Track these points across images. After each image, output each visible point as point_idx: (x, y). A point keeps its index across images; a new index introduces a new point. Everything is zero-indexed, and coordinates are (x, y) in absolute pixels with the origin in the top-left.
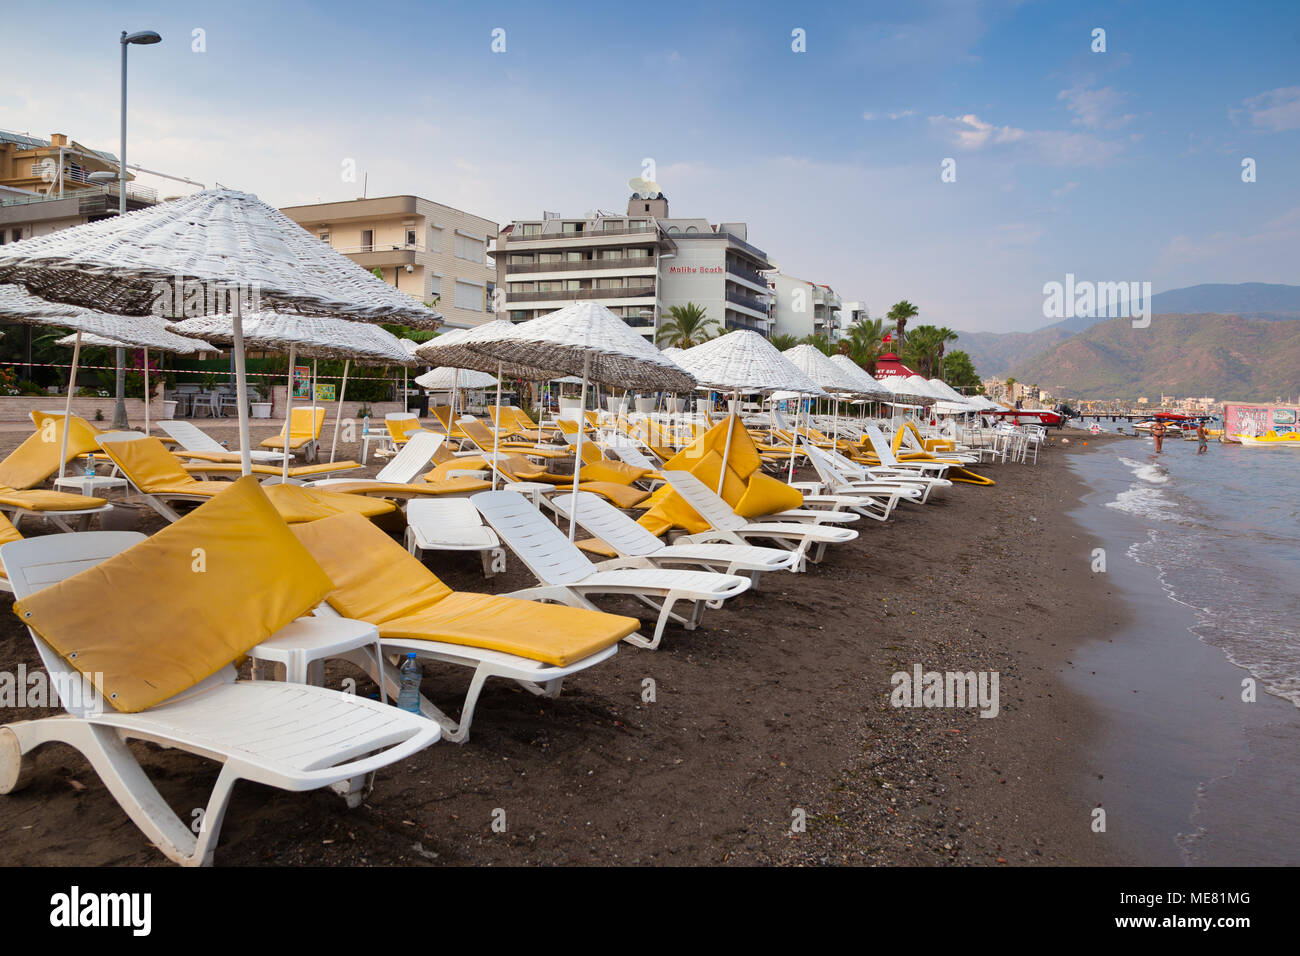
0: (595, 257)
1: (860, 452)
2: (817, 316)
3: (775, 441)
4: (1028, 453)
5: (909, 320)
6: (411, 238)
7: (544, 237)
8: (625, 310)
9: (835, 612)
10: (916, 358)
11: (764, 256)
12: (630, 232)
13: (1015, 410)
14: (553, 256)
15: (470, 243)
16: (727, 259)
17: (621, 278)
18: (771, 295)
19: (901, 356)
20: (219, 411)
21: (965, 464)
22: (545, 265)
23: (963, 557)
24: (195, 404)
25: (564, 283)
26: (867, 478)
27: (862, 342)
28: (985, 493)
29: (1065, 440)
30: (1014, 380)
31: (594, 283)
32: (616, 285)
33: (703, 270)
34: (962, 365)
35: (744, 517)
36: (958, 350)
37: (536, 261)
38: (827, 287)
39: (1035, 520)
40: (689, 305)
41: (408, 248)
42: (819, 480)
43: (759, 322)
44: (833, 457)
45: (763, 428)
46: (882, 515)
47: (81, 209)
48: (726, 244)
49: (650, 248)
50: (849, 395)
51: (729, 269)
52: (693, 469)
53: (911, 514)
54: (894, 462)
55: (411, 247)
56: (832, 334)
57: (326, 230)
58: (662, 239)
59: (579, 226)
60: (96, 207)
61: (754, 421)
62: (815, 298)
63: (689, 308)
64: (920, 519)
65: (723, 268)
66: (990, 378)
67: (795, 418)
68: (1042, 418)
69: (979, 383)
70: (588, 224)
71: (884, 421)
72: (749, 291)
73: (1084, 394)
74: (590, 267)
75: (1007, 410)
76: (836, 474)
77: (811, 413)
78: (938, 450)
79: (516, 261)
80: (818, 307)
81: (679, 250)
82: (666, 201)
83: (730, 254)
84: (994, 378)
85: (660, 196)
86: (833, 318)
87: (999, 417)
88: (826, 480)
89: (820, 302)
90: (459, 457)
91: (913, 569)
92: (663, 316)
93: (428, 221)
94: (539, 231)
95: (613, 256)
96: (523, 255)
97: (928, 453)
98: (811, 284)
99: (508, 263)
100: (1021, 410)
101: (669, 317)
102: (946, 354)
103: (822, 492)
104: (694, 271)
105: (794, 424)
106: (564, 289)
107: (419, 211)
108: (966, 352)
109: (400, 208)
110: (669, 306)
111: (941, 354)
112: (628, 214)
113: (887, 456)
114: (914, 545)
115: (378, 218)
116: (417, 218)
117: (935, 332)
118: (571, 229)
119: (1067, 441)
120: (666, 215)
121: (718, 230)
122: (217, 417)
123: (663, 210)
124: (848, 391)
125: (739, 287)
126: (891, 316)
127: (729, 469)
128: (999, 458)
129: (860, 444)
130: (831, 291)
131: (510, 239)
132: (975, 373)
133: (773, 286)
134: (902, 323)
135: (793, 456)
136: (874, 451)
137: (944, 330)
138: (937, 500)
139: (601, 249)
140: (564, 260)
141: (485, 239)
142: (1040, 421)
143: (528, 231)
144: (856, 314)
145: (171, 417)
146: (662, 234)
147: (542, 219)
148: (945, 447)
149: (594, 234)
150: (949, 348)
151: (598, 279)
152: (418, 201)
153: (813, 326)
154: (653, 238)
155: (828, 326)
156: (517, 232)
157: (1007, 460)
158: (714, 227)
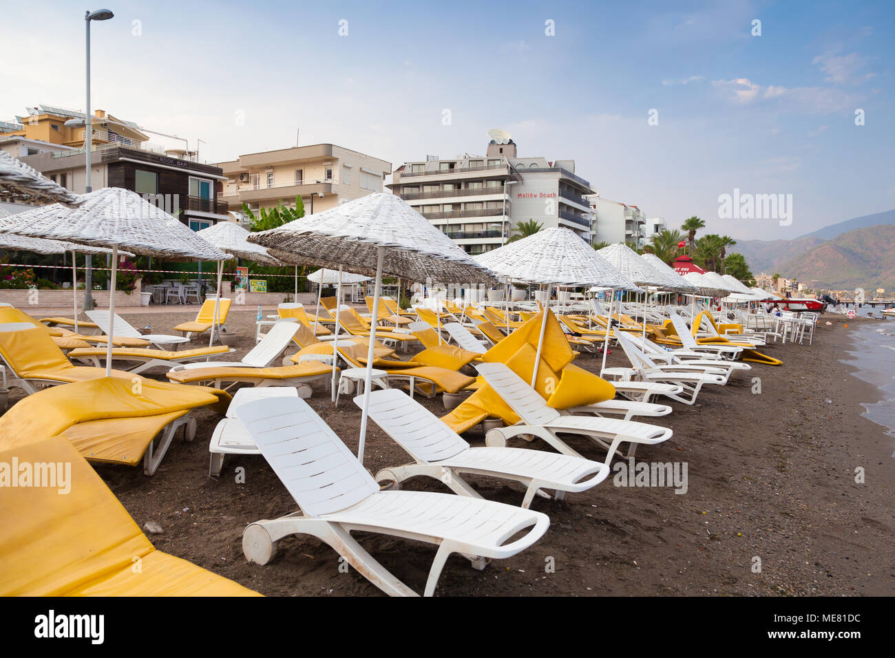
0: (463, 187)
1: (663, 336)
2: (628, 228)
3: (594, 324)
4: (804, 335)
5: (697, 230)
6: (329, 175)
7: (427, 174)
8: (485, 225)
9: (650, 534)
10: (703, 259)
11: (588, 184)
12: (488, 168)
13: (786, 299)
14: (433, 187)
15: (370, 178)
16: (559, 187)
17: (482, 202)
18: (593, 213)
19: (692, 257)
20: (185, 300)
21: (756, 346)
22: (427, 194)
23: (774, 448)
24: (168, 294)
25: (441, 206)
26: (673, 362)
27: (662, 248)
28: (777, 372)
29: (828, 323)
30: (778, 276)
31: (462, 206)
32: (478, 207)
33: (542, 195)
34: (739, 264)
35: (556, 409)
36: (736, 253)
37: (421, 191)
38: (636, 207)
39: (830, 402)
40: (531, 221)
41: (327, 182)
42: (630, 366)
43: (584, 233)
44: (642, 341)
45: (585, 313)
46: (689, 398)
47: (103, 158)
48: (559, 175)
49: (502, 179)
50: (655, 288)
51: (562, 194)
52: (508, 361)
53: (715, 396)
54: (695, 345)
55: (329, 181)
56: (638, 242)
57: (271, 170)
58: (512, 173)
59: (452, 165)
60: (112, 157)
61: (578, 308)
62: (626, 215)
63: (531, 224)
64: (725, 403)
65: (557, 194)
66: (759, 274)
67: (610, 305)
68: (807, 305)
69: (751, 277)
70: (458, 163)
71: (681, 308)
72: (577, 210)
73: (834, 286)
74: (459, 195)
75: (780, 299)
76: (646, 358)
77: (623, 301)
78: (729, 333)
79: (407, 191)
80: (628, 222)
81: (525, 181)
82: (515, 145)
83: (562, 183)
84: (763, 274)
85: (511, 142)
86: (640, 230)
87: (773, 304)
88: (637, 366)
89: (630, 218)
90: (322, 341)
91: (729, 465)
92: (513, 230)
93: (340, 162)
94: (423, 169)
95: (476, 186)
96: (412, 187)
97: (722, 336)
98: (623, 205)
99: (401, 193)
100: (791, 299)
101: (516, 230)
102: (726, 256)
103: (633, 378)
104: (535, 196)
105: (609, 310)
106: (441, 211)
107: (334, 155)
108: (742, 255)
109: (321, 153)
110: (517, 222)
111: (723, 256)
112: (487, 155)
113: (689, 340)
114: (724, 433)
115: (306, 161)
116: (332, 160)
117: (719, 239)
118: (446, 167)
119: (830, 324)
120: (515, 156)
121: (553, 166)
122: (183, 304)
123: (513, 152)
124: (654, 285)
125: (569, 207)
126: (684, 228)
127: (543, 362)
128: (779, 339)
129: (663, 327)
130: (638, 210)
131: (403, 176)
132: (749, 270)
133: (595, 207)
134: (693, 233)
135: (607, 339)
136: (676, 334)
137: (725, 238)
138: (738, 382)
139: (468, 181)
140: (441, 190)
141: (382, 175)
142: (806, 308)
143: (416, 169)
144: (657, 227)
145: (147, 304)
146: (512, 169)
147: (426, 161)
148: (736, 330)
149: (462, 170)
150: (729, 251)
151: (465, 203)
152: (333, 147)
153: (624, 236)
154: (505, 172)
155: (636, 235)
156: (407, 171)
157: (788, 341)
158: (550, 164)
